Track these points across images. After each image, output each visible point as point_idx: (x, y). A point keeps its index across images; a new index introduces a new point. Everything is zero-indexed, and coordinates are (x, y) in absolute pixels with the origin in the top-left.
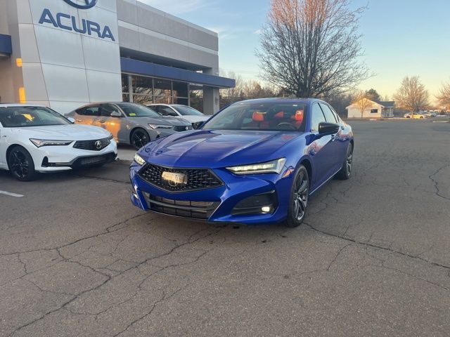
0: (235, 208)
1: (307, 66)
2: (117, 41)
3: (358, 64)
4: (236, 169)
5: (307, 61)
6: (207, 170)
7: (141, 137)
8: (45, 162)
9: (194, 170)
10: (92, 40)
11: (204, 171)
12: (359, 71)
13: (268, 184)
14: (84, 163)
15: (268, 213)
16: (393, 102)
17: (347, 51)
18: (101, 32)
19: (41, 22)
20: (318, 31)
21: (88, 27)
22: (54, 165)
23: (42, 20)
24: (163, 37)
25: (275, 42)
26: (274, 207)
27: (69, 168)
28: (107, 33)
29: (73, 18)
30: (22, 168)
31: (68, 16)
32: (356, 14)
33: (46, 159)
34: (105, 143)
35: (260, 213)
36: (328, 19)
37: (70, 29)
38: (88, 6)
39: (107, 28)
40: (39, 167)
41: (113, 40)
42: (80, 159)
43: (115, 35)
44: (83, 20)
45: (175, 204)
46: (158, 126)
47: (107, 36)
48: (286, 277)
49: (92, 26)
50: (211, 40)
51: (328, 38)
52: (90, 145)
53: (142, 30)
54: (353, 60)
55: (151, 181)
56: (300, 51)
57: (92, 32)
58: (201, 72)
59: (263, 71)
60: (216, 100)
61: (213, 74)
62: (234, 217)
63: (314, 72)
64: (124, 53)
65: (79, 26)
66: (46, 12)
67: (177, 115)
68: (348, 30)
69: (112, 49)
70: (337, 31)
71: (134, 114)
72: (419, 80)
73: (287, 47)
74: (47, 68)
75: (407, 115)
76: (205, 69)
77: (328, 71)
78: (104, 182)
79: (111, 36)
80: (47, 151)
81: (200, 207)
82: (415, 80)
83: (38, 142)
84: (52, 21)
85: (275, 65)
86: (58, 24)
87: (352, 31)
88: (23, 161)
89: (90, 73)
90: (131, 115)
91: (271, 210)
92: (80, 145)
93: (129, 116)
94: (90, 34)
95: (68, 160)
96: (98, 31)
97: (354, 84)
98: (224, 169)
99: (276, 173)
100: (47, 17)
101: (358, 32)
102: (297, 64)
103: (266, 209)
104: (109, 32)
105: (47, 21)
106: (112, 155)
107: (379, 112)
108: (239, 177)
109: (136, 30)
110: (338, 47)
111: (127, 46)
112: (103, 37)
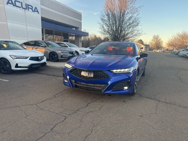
0: (114, 87)
1: (119, 29)
2: (40, 14)
3: (139, 29)
4: (114, 71)
5: (119, 27)
6: (102, 71)
7: (54, 56)
8: (17, 66)
9: (97, 71)
10: (29, 13)
11: (101, 71)
12: (140, 31)
13: (128, 77)
14: (33, 66)
15: (127, 89)
16: (149, 45)
17: (135, 23)
18: (33, 9)
20: (123, 15)
22: (20, 67)
23: (8, 3)
24: (59, 13)
25: (106, 18)
26: (129, 87)
27: (27, 69)
28: (36, 10)
29: (22, 3)
30: (5, 69)
31: (19, 2)
32: (139, 9)
33: (17, 64)
34: (42, 58)
35: (123, 90)
36: (127, 10)
39: (36, 8)
40: (13, 68)
41: (38, 13)
42: (32, 65)
43: (39, 11)
44: (26, 4)
45: (87, 85)
46: (62, 51)
47: (36, 11)
48: (141, 116)
49: (29, 7)
50: (79, 16)
51: (127, 18)
52: (36, 59)
53: (50, 10)
54: (137, 27)
55: (76, 75)
56: (116, 23)
57: (29, 9)
58: (74, 29)
59: (101, 30)
60: (81, 41)
61: (80, 30)
62: (113, 91)
63: (121, 31)
64: (43, 19)
65: (24, 6)
67: (68, 47)
68: (135, 15)
69: (38, 17)
70: (131, 15)
71: (51, 46)
72: (159, 36)
73: (111, 20)
74: (10, 24)
75: (154, 50)
76: (76, 28)
77: (127, 31)
78: (43, 75)
79: (37, 11)
80: (18, 61)
81: (97, 87)
82: (158, 36)
83: (13, 57)
84: (12, 3)
85: (106, 28)
86: (15, 5)
87: (137, 15)
88: (6, 65)
89: (28, 27)
90: (49, 46)
91: (128, 88)
92: (32, 59)
93: (48, 47)
94: (28, 10)
95: (27, 65)
96: (32, 9)
97: (137, 37)
98: (109, 71)
99: (130, 73)
101: (139, 16)
102: (114, 28)
103: (126, 88)
104: (37, 10)
105: (10, 3)
106: (45, 63)
107: (144, 49)
108: (115, 74)
109: (48, 9)
110: (131, 21)
111: (44, 16)
112: (34, 12)
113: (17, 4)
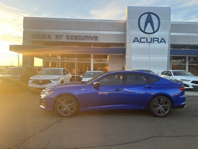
2: (167, 43)
13: (44, 98)
18: (159, 41)
21: (153, 40)
28: (163, 41)
29: (147, 38)
31: (145, 38)
37: (145, 42)
38: (154, 32)
41: (165, 43)
44: (151, 38)
57: (155, 42)
66: (136, 38)
89: (151, 58)
94: (153, 42)
96: (158, 41)
99: (47, 95)
100: (136, 40)
105: (136, 41)
112: (160, 43)
113: (142, 40)
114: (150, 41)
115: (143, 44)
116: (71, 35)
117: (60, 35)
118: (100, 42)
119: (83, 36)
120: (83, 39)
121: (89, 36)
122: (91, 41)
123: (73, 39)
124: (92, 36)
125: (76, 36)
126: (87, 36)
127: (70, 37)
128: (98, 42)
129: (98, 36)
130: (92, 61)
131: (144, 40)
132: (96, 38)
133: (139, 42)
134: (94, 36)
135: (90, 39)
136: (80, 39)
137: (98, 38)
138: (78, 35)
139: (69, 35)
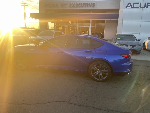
10: (148, 10)
19: (126, 7)
21: (147, 5)
29: (141, 3)
31: (138, 3)
37: (138, 7)
44: (145, 3)
49: (149, 4)
57: (149, 6)
66: (130, 3)
74: (124, 23)
94: (147, 7)
100: (129, 5)
113: (136, 5)
114: (144, 6)
115: (136, 9)
116: (73, 4)
117: (64, 4)
118: (97, 8)
119: (82, 3)
120: (83, 7)
121: (88, 3)
122: (89, 8)
123: (75, 7)
124: (90, 3)
125: (77, 4)
126: (86, 4)
127: (72, 5)
128: (95, 8)
129: (95, 3)
130: (90, 26)
131: (138, 5)
132: (93, 5)
133: (132, 7)
134: (92, 3)
135: (89, 6)
136: (80, 7)
137: (95, 5)
138: (78, 3)
139: (72, 4)
